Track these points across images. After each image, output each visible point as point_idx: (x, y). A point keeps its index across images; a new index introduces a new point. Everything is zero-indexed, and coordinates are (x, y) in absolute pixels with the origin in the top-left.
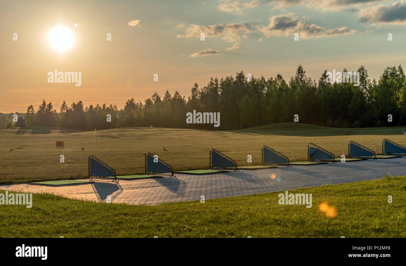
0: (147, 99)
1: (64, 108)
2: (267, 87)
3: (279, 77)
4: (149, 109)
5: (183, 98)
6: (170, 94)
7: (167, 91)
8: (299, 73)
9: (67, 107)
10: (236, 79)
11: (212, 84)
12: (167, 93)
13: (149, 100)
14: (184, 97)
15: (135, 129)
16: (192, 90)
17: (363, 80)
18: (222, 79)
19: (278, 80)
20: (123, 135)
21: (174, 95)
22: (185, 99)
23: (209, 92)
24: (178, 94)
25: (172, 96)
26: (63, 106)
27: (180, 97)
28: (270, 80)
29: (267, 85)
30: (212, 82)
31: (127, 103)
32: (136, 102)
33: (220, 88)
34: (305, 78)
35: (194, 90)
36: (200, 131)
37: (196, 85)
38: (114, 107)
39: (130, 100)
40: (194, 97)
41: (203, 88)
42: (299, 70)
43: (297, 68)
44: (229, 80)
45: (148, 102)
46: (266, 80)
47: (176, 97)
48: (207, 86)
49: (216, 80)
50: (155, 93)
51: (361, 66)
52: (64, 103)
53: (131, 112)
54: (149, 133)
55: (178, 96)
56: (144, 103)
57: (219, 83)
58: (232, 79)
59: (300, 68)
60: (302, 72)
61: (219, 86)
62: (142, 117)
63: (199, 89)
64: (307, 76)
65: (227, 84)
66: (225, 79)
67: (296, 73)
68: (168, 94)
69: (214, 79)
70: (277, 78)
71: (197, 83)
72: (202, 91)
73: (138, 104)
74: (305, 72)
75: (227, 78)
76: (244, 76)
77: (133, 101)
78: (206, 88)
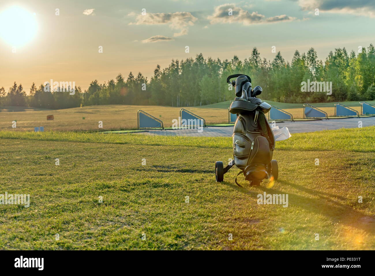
0: (110, 81)
1: (33, 90)
2: (222, 68)
3: (236, 58)
4: (114, 89)
5: (145, 78)
6: (133, 75)
7: (130, 73)
8: (254, 55)
9: (36, 89)
10: (196, 61)
11: (173, 65)
12: (130, 74)
13: (112, 81)
14: (147, 78)
15: (106, 106)
16: (155, 71)
17: (313, 60)
18: (182, 61)
19: (235, 61)
20: (98, 111)
21: (137, 76)
22: (147, 79)
23: (170, 72)
24: (141, 75)
25: (135, 77)
26: (33, 88)
27: (142, 77)
28: (225, 61)
29: (222, 66)
30: (173, 63)
31: (91, 84)
32: (100, 83)
33: (181, 69)
34: (260, 59)
35: (156, 71)
36: (166, 107)
37: (158, 67)
38: (79, 88)
39: (94, 82)
40: (156, 77)
41: (164, 69)
42: (254, 52)
43: (252, 50)
44: (189, 61)
45: (111, 83)
46: (222, 62)
47: (139, 78)
48: (168, 67)
49: (177, 62)
50: (119, 74)
51: (311, 48)
52: (34, 85)
53: (96, 92)
54: (121, 109)
55: (141, 76)
56: (107, 85)
57: (180, 64)
58: (192, 60)
59: (255, 50)
60: (257, 53)
61: (180, 67)
62: (107, 96)
63: (161, 70)
64: (261, 57)
65: (187, 65)
66: (185, 60)
67: (252, 55)
68: (132, 75)
69: (175, 61)
70: (234, 59)
71: (159, 65)
72: (164, 72)
73: (101, 85)
74: (259, 54)
75: (188, 60)
76: (202, 58)
77: (97, 82)
78: (167, 69)
